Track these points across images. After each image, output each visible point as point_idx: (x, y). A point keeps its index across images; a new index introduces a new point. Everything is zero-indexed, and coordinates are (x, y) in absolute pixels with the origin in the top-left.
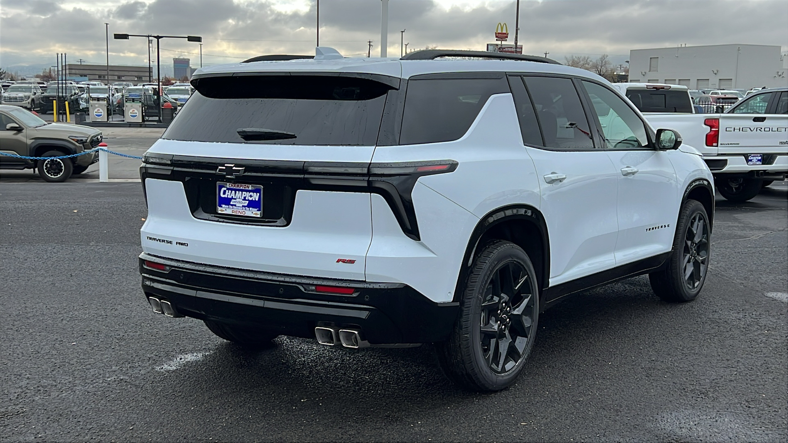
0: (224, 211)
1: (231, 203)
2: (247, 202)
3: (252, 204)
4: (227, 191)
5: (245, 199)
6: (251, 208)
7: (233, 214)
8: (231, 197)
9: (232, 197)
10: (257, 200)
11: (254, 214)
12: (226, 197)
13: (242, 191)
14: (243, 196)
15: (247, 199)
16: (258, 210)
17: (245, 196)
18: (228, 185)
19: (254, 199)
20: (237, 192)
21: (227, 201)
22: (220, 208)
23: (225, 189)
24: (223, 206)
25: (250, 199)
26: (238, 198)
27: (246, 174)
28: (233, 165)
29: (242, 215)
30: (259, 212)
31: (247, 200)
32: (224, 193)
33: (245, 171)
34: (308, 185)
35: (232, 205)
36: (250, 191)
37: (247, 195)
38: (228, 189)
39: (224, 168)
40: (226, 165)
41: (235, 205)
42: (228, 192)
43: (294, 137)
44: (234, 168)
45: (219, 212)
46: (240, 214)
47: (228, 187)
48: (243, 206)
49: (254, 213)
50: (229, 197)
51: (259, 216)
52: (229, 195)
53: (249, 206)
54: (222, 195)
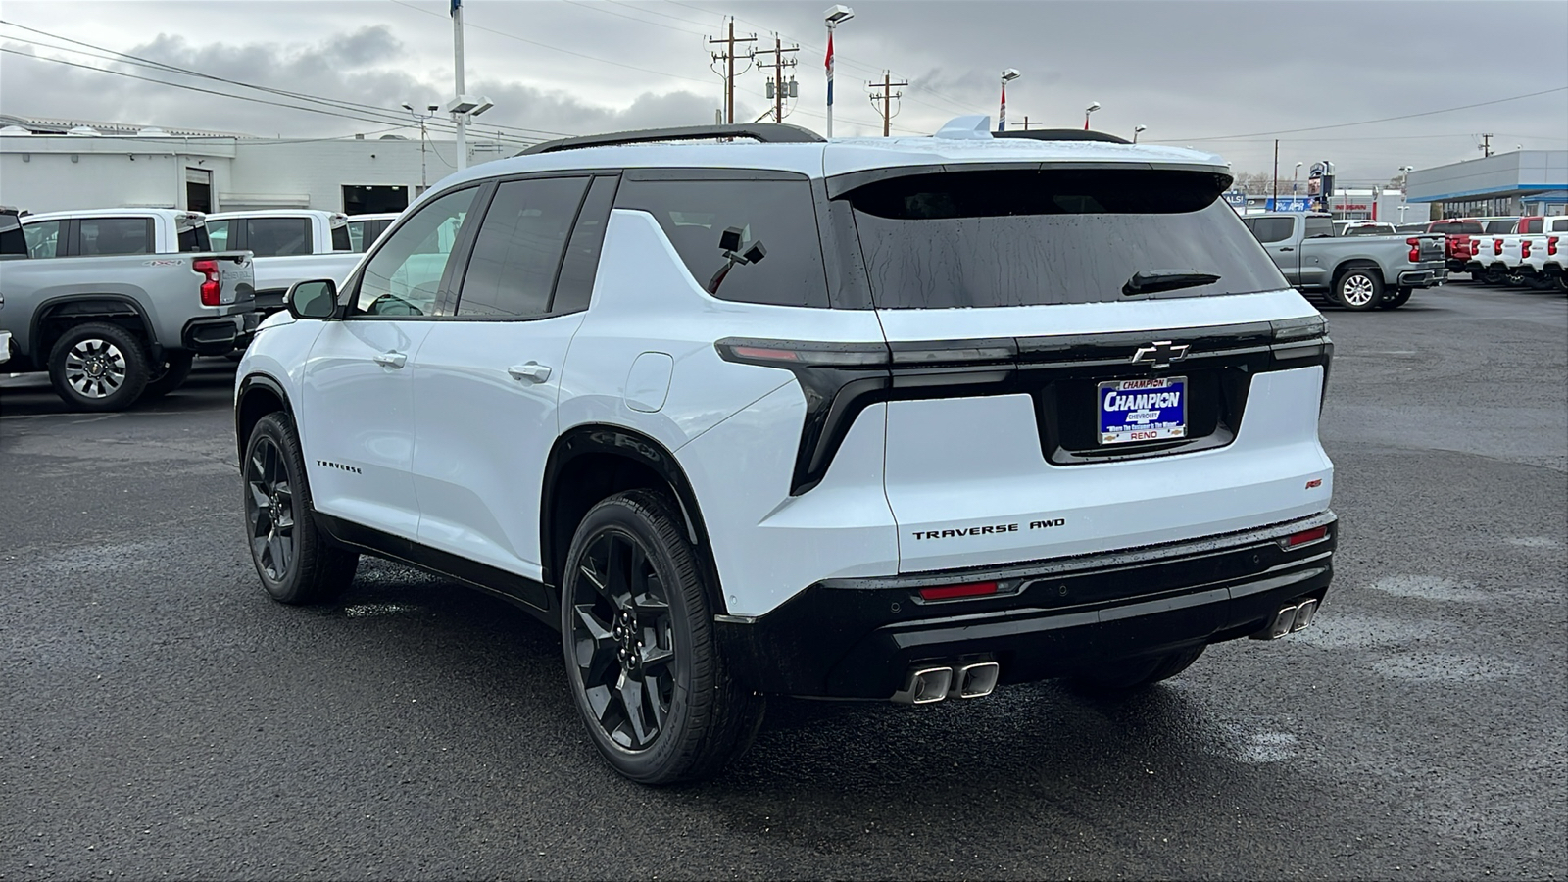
0: (1114, 438)
1: (1128, 420)
2: (1158, 412)
3: (1168, 415)
4: (1118, 397)
5: (1153, 408)
6: (1165, 424)
7: (1134, 440)
8: (1126, 408)
9: (1129, 407)
10: (1176, 405)
11: (1173, 433)
12: (1117, 409)
13: (1148, 392)
14: (1151, 401)
15: (1157, 406)
16: (1177, 425)
17: (1153, 401)
18: (1122, 386)
19: (1170, 405)
20: (1139, 396)
21: (1119, 419)
22: (1105, 435)
23: (1115, 394)
24: (1111, 428)
25: (1163, 405)
26: (1141, 407)
27: (1189, 356)
28: (1170, 342)
29: (1151, 438)
30: (1181, 428)
31: (1157, 409)
32: (1113, 400)
33: (1190, 351)
35: (1130, 424)
36: (1162, 391)
37: (1156, 398)
38: (1120, 393)
39: (1153, 349)
40: (1156, 343)
41: (1135, 423)
42: (1121, 399)
44: (1172, 348)
45: (1105, 442)
46: (1147, 439)
47: (1122, 389)
48: (1151, 422)
49: (1172, 430)
50: (1122, 408)
51: (1182, 435)
52: (1122, 404)
53: (1161, 420)
54: (1108, 408)
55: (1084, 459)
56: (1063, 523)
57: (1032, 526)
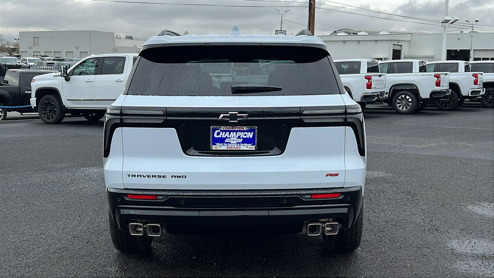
0: (218, 148)
1: (226, 141)
2: (242, 139)
3: (246, 141)
4: (221, 133)
5: (239, 137)
6: (245, 144)
7: (228, 149)
8: (225, 137)
9: (226, 137)
10: (251, 137)
11: (249, 148)
12: (220, 137)
13: (236, 131)
14: (238, 135)
15: (241, 137)
16: (252, 145)
17: (239, 135)
18: (222, 128)
19: (248, 137)
20: (232, 133)
21: (222, 141)
22: (214, 146)
23: (219, 131)
24: (217, 144)
25: (244, 137)
26: (232, 137)
27: (249, 118)
28: (237, 113)
29: (237, 149)
30: (254, 147)
31: (241, 138)
32: (218, 134)
33: (248, 116)
34: (301, 124)
35: (227, 143)
36: (244, 131)
37: (242, 135)
38: (221, 131)
39: (229, 115)
40: (229, 113)
41: (230, 143)
42: (222, 133)
43: (280, 89)
44: (238, 115)
45: (213, 149)
46: (235, 149)
47: (222, 129)
48: (237, 143)
49: (248, 147)
50: (223, 137)
51: (254, 149)
52: (222, 135)
53: (243, 142)
54: (215, 136)
55: (202, 154)
56: (186, 177)
57: (172, 177)
